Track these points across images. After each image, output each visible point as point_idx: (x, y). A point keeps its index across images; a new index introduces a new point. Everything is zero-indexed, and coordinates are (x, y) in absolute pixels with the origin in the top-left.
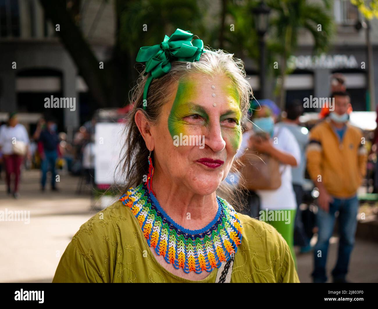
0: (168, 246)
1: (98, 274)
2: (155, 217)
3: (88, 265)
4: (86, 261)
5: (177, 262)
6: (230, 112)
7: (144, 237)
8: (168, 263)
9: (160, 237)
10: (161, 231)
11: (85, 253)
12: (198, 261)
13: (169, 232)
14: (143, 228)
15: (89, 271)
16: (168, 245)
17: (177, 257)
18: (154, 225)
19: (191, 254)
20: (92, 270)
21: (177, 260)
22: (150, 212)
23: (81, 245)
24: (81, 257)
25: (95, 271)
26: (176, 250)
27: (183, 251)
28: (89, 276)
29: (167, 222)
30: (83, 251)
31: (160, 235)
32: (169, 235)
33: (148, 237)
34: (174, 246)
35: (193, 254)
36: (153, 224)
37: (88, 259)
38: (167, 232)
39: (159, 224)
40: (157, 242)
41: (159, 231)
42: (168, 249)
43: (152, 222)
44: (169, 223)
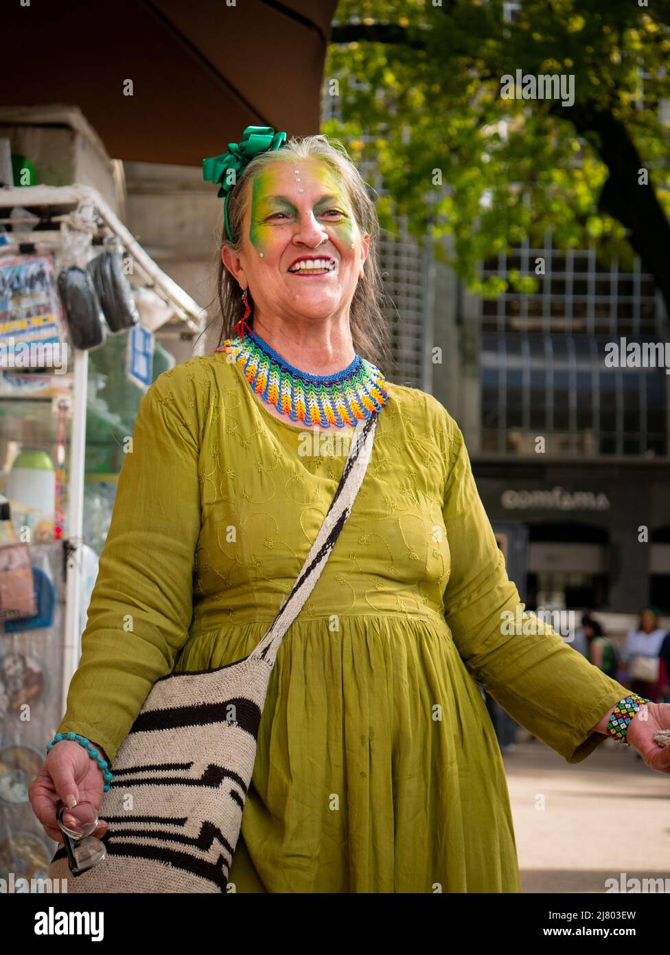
0: (280, 393)
1: (182, 423)
2: (261, 356)
3: (167, 412)
4: (165, 408)
5: (295, 413)
6: (326, 198)
7: (248, 383)
8: (282, 413)
9: (268, 381)
10: (269, 374)
11: (161, 397)
12: (323, 413)
13: (281, 376)
14: (245, 371)
15: (169, 420)
16: (281, 391)
17: (293, 407)
18: (259, 367)
19: (314, 403)
20: (172, 418)
21: (294, 411)
22: (254, 352)
23: (159, 393)
24: (157, 405)
25: (176, 419)
26: (292, 397)
27: (302, 399)
28: (168, 425)
29: (278, 364)
30: (160, 395)
31: (268, 378)
32: (281, 380)
33: (253, 382)
34: (289, 393)
35: (316, 405)
36: (258, 365)
37: (166, 405)
38: (278, 376)
39: (267, 365)
40: (264, 388)
41: (266, 373)
42: (280, 397)
43: (256, 364)
44: (280, 365)
